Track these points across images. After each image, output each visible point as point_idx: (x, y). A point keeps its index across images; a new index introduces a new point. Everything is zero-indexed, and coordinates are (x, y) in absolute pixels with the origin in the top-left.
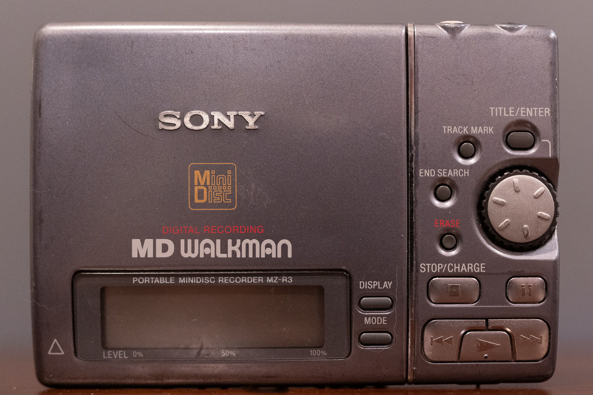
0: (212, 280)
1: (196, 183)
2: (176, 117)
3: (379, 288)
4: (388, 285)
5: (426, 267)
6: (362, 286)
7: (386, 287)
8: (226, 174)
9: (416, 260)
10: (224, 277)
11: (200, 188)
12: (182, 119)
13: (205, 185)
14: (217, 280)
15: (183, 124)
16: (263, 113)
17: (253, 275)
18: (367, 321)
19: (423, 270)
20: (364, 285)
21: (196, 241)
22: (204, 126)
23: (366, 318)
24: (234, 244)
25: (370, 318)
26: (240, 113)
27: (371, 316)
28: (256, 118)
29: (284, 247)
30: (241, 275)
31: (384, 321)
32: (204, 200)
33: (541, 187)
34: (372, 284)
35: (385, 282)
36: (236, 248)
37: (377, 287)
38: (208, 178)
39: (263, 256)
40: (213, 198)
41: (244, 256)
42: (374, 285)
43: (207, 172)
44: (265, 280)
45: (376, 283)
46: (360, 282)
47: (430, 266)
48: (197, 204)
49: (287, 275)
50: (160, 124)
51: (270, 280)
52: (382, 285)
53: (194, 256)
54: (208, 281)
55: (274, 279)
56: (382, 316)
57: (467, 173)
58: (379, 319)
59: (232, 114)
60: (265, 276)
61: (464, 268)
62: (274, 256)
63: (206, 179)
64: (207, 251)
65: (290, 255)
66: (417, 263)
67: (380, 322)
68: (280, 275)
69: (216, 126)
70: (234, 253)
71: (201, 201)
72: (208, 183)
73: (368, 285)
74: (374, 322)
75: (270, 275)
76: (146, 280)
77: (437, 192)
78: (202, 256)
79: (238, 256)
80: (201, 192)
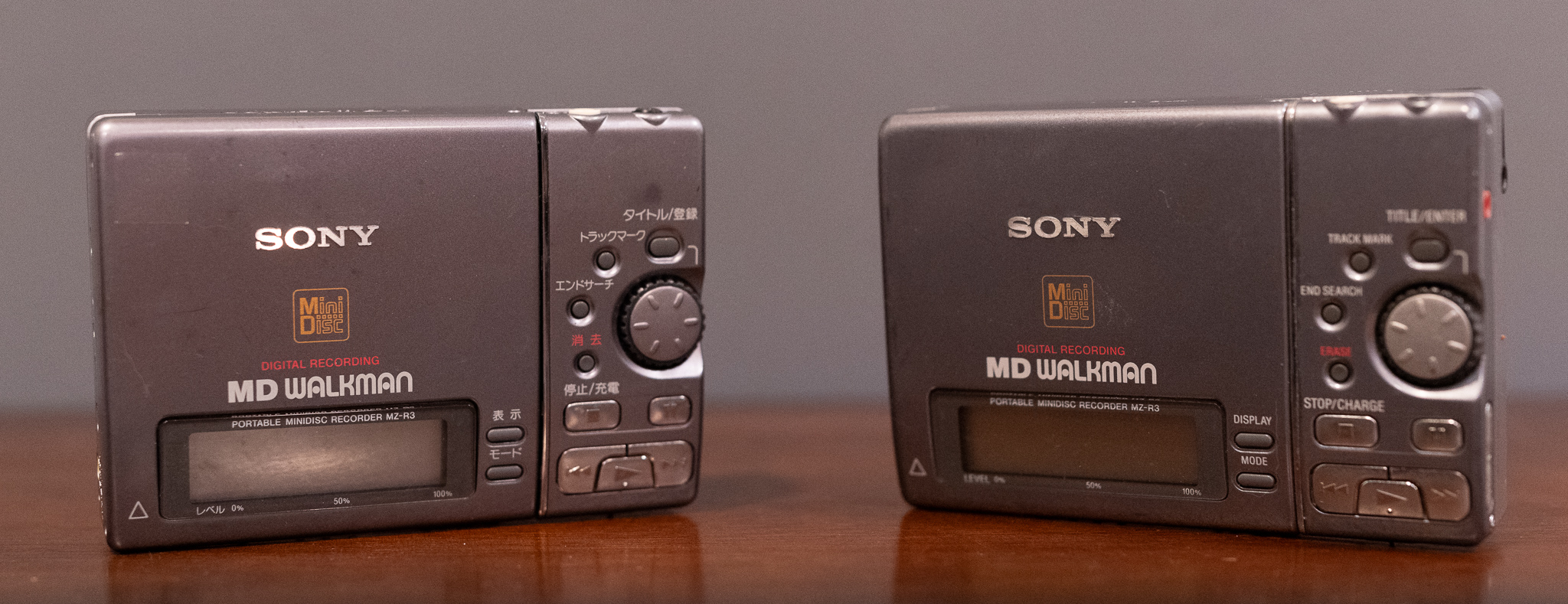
0: (1073, 404)
1: (1051, 297)
2: (1026, 224)
3: (1256, 423)
4: (1266, 420)
5: (1311, 402)
6: (1237, 421)
7: (1264, 424)
8: (1082, 288)
9: (1300, 393)
10: (1085, 402)
11: (1054, 302)
12: (1032, 225)
13: (1061, 300)
14: (1078, 404)
15: (1033, 231)
16: (1119, 219)
17: (1116, 401)
18: (1244, 460)
19: (1307, 405)
20: (1239, 419)
21: (1054, 362)
22: (1056, 234)
23: (1243, 457)
24: (1093, 366)
25: (1247, 457)
26: (1094, 219)
27: (1249, 455)
28: (1112, 225)
29: (1148, 372)
30: (1104, 401)
31: (1263, 462)
32: (1060, 317)
33: (1455, 310)
34: (1249, 419)
35: (1263, 418)
36: (1096, 371)
37: (1253, 422)
38: (1063, 293)
39: (1125, 381)
40: (1069, 315)
41: (1105, 380)
42: (1251, 420)
43: (1062, 285)
44: (1129, 407)
45: (1253, 418)
46: (1235, 416)
47: (1316, 401)
48: (1053, 320)
49: (1154, 403)
50: (1010, 231)
51: (1134, 408)
52: (1259, 421)
53: (1052, 378)
54: (1069, 405)
55: (1139, 407)
56: (1261, 456)
57: (1359, 291)
58: (1259, 459)
59: (1085, 220)
60: (1129, 403)
61: (1357, 405)
62: (1137, 382)
63: (1061, 294)
64: (1065, 373)
65: (1154, 382)
66: (1300, 397)
67: (1259, 462)
68: (1146, 403)
69: (1069, 234)
70: (1094, 376)
71: (1057, 318)
72: (1063, 298)
73: (1243, 420)
74: (1252, 462)
75: (1135, 403)
76: (1004, 402)
77: (1325, 314)
78: (1060, 378)
79: (1099, 380)
80: (1056, 308)
